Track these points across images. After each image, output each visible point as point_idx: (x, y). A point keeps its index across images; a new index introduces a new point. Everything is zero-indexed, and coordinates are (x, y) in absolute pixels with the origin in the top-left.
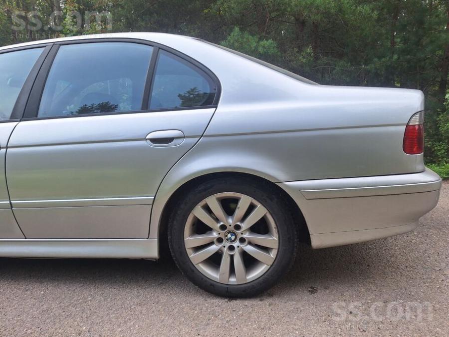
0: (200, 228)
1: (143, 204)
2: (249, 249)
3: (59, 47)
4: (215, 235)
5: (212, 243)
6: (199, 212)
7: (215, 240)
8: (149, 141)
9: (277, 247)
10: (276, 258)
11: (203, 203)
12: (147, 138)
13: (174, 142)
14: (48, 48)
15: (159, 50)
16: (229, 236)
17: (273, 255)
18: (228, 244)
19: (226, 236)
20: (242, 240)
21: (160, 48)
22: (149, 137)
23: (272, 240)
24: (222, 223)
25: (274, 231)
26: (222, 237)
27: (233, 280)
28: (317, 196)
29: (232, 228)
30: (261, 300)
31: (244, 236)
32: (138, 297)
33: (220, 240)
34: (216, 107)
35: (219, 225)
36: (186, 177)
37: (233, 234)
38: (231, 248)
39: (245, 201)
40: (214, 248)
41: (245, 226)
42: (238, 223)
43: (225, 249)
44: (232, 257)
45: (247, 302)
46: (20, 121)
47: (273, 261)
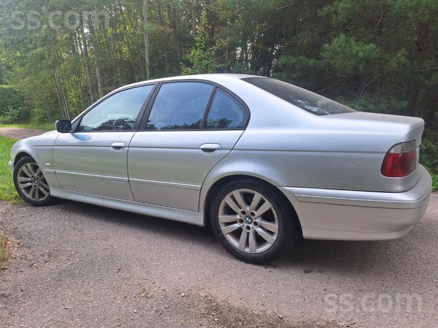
0: (229, 211)
1: (195, 189)
2: (259, 230)
3: (162, 85)
4: (238, 217)
5: (236, 222)
6: (228, 200)
7: (238, 220)
8: (201, 150)
9: (277, 232)
10: (277, 239)
11: (230, 194)
12: (200, 147)
13: (216, 151)
14: (156, 85)
15: (216, 88)
16: (247, 219)
17: (274, 237)
18: (246, 225)
19: (246, 219)
20: (256, 224)
21: (218, 87)
22: (201, 147)
23: (274, 227)
24: (243, 210)
25: (276, 220)
26: (243, 219)
27: (247, 250)
28: (308, 200)
29: (249, 214)
30: (265, 268)
31: (256, 221)
32: (190, 249)
33: (241, 221)
34: (245, 130)
35: (240, 210)
36: (222, 175)
37: (250, 218)
38: (248, 228)
39: (258, 197)
40: (237, 226)
41: (257, 214)
42: (253, 211)
43: (244, 228)
44: (248, 234)
45: (255, 267)
46: (137, 131)
47: (274, 241)
